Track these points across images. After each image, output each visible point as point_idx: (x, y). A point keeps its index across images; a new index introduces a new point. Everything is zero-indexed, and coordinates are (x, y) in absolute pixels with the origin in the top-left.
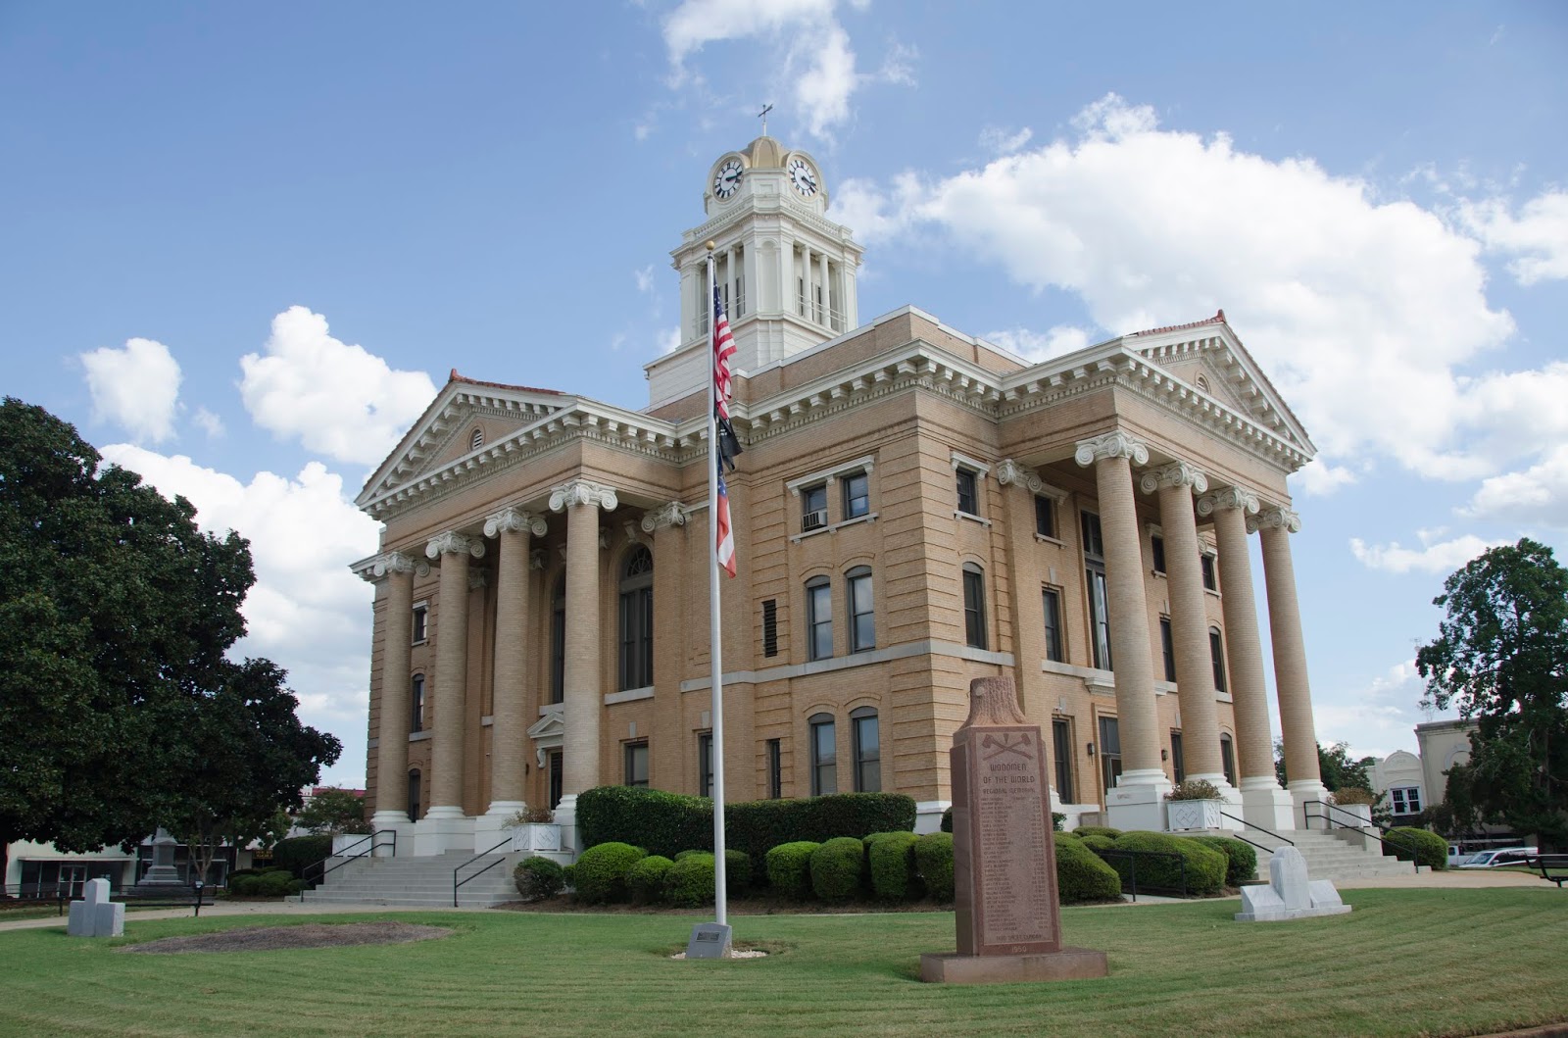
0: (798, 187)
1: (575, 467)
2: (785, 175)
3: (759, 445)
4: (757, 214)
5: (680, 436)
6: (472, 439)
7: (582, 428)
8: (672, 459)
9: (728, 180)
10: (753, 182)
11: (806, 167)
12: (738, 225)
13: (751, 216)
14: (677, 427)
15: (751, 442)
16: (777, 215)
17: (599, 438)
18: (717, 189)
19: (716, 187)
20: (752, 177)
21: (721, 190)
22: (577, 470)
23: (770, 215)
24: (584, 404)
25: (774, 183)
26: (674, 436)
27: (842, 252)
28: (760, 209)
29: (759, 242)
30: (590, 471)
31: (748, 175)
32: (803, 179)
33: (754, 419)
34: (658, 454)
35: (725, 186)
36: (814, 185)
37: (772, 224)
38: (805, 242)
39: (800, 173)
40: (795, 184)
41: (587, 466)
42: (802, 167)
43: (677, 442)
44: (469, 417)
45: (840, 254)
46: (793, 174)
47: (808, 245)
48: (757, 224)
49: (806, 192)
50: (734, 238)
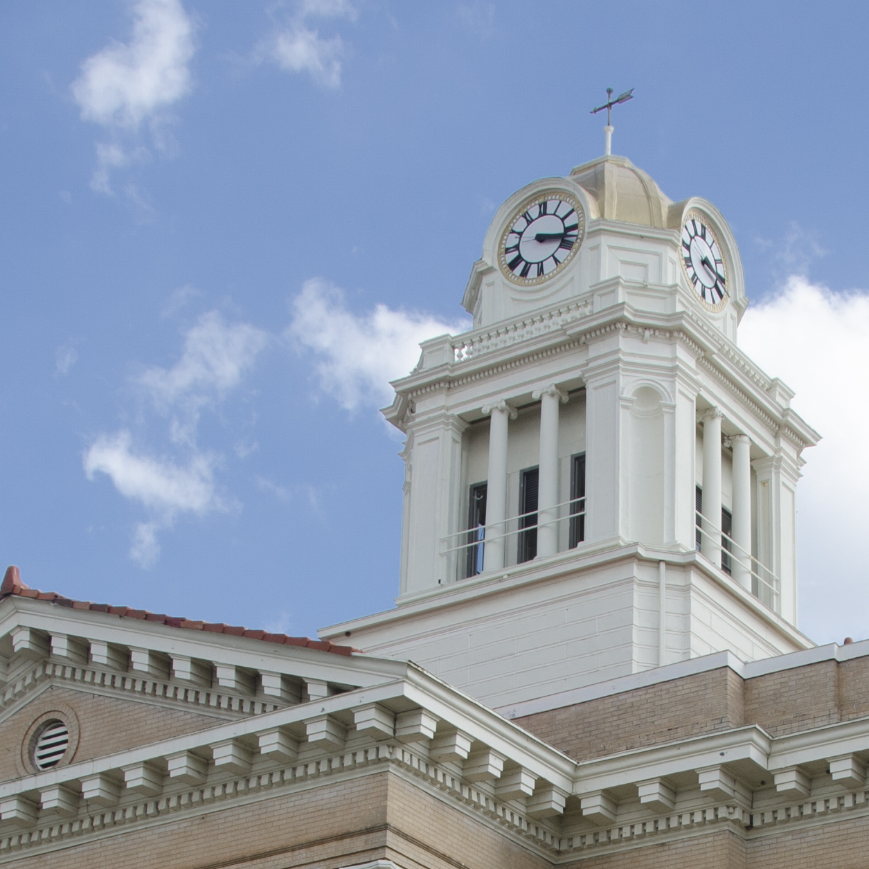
0: (695, 279)
1: (368, 831)
2: (674, 246)
3: (777, 831)
4: (629, 324)
5: (580, 789)
6: (35, 740)
7: (394, 741)
8: (548, 841)
9: (541, 238)
10: (604, 250)
11: (709, 237)
12: (577, 342)
13: (613, 326)
14: (576, 767)
15: (757, 823)
16: (670, 331)
17: (423, 769)
18: (511, 256)
19: (507, 251)
20: (605, 241)
21: (519, 259)
22: (374, 840)
23: (655, 328)
24: (417, 686)
25: (651, 261)
26: (568, 788)
27: (776, 436)
28: (637, 312)
29: (628, 384)
30: (401, 845)
31: (595, 233)
32: (705, 262)
33: (782, 771)
34: (524, 827)
35: (532, 252)
36: (723, 281)
37: (658, 351)
38: (714, 403)
39: (702, 249)
40: (690, 272)
41: (399, 833)
42: (703, 237)
43: (573, 803)
44: (32, 687)
45: (771, 441)
46: (688, 247)
47: (721, 409)
48: (625, 345)
49: (707, 292)
50: (565, 369)
